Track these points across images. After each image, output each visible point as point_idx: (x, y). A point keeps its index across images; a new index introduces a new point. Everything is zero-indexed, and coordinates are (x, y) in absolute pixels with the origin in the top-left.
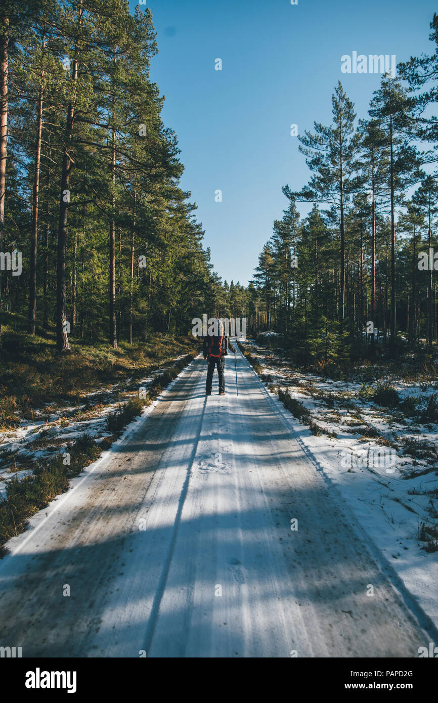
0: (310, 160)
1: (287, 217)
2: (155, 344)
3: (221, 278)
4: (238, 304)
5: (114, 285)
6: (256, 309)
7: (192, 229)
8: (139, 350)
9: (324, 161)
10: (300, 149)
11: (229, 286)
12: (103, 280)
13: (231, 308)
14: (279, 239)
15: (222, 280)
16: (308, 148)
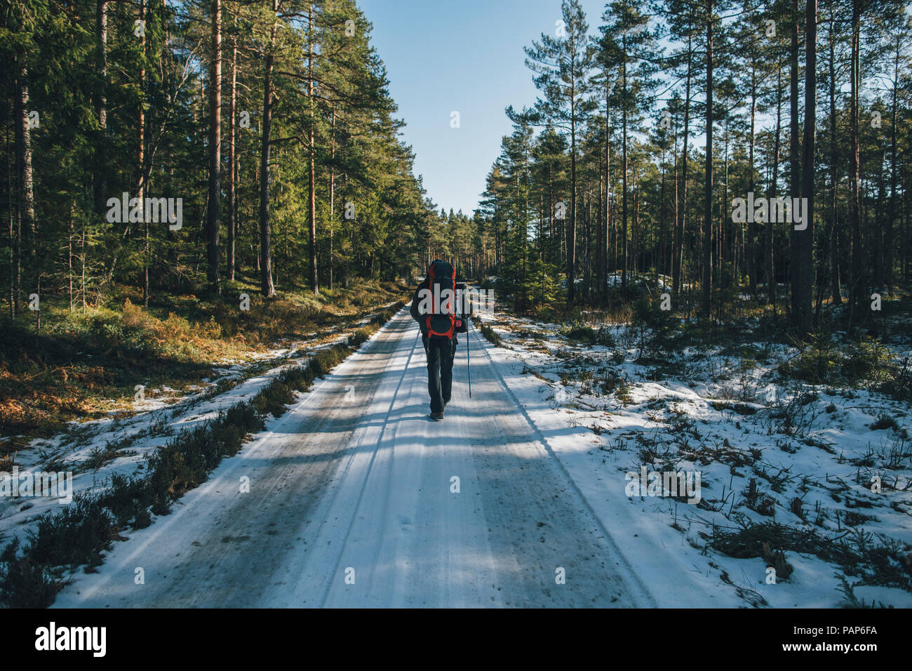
0: (537, 76)
1: (518, 133)
2: (359, 292)
3: (436, 205)
4: (459, 240)
5: (314, 224)
6: (484, 246)
7: (400, 152)
8: (343, 297)
9: (553, 78)
10: (527, 62)
11: (448, 216)
12: (300, 218)
13: (451, 245)
14: (509, 159)
15: (439, 209)
16: (536, 62)
